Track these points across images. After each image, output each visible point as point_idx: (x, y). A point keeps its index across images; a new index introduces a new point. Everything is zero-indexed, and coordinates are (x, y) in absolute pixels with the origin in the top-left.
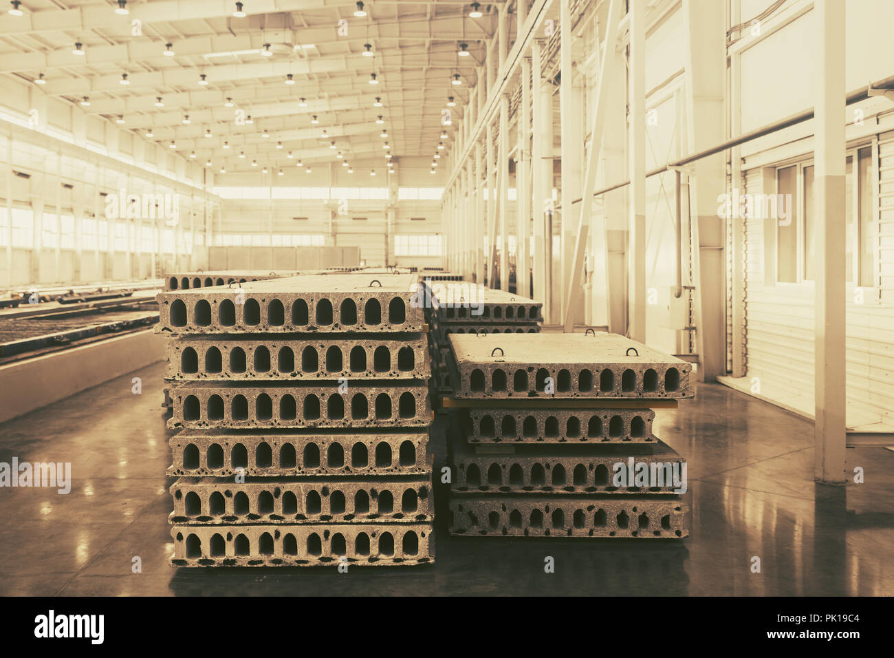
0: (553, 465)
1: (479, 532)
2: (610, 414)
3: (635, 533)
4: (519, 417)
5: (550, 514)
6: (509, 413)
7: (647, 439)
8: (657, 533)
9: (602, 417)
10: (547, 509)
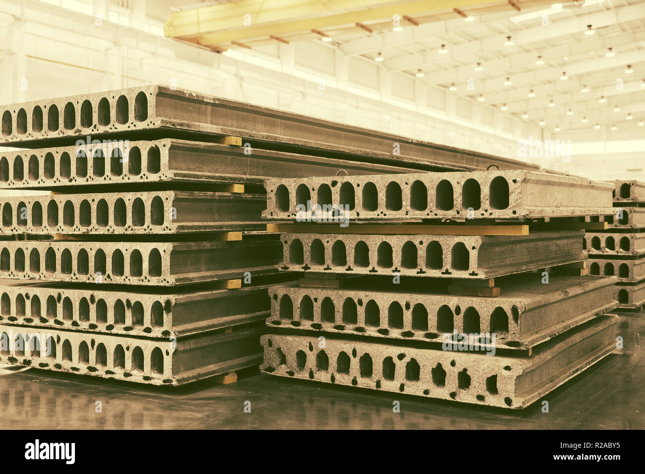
0: (365, 301)
1: (287, 372)
2: (427, 239)
3: (453, 395)
4: (328, 242)
5: (357, 359)
6: (318, 236)
7: (471, 272)
8: (480, 398)
9: (417, 243)
10: (354, 353)
